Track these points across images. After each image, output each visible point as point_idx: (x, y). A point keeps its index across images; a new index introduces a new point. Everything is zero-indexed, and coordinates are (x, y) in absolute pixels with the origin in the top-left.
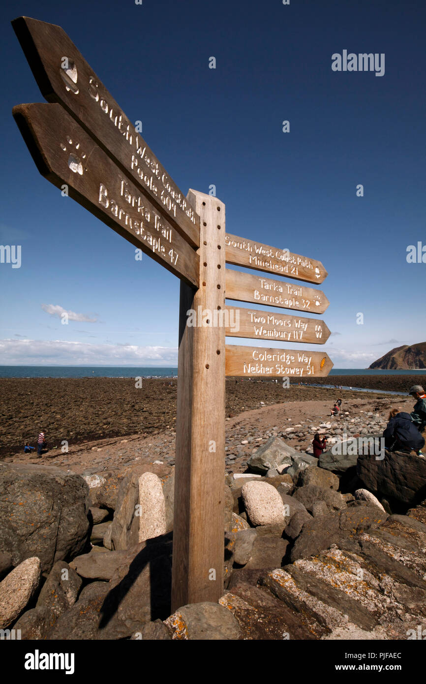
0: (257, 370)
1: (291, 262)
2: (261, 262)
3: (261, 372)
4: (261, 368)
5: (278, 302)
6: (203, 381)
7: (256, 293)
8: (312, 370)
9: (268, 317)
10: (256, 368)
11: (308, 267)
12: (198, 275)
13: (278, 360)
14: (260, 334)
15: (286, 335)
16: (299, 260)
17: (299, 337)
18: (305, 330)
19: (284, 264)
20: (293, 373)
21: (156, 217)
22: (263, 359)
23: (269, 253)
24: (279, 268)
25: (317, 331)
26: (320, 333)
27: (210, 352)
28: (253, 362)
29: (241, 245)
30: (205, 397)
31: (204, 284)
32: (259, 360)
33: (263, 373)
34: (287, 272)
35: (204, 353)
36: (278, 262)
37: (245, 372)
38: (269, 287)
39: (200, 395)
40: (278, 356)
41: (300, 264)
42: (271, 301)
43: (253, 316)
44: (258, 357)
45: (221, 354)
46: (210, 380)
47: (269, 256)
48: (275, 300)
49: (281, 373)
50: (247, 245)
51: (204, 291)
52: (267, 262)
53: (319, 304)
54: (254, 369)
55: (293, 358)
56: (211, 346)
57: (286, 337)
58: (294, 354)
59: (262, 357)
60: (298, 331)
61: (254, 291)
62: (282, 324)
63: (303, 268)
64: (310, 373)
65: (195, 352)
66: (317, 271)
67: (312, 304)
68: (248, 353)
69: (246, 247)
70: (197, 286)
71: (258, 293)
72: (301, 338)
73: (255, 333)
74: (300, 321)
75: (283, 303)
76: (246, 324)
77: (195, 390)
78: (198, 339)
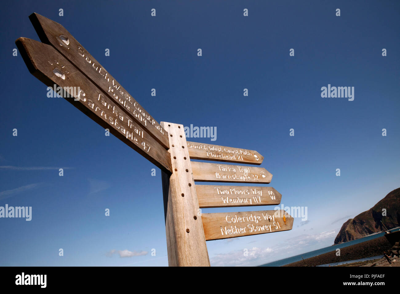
0: (233, 232)
1: (236, 153)
2: (215, 155)
3: (237, 233)
4: (236, 230)
5: (235, 178)
6: (186, 245)
7: (217, 174)
8: (278, 225)
9: (230, 189)
10: (231, 230)
11: (248, 154)
12: (170, 165)
13: (248, 221)
14: (228, 202)
15: (248, 201)
16: (241, 152)
17: (259, 201)
18: (261, 195)
19: (232, 155)
20: (264, 230)
21: (129, 121)
22: (235, 221)
23: (220, 149)
24: (229, 157)
25: (270, 195)
26: (273, 196)
27: (189, 219)
28: (227, 225)
29: (199, 147)
30: (190, 259)
31: (176, 170)
32: (232, 222)
33: (238, 233)
34: (235, 159)
35: (183, 220)
36: (227, 154)
37: (223, 234)
38: (225, 170)
39: (185, 258)
40: (247, 217)
41: (243, 154)
42: (229, 178)
43: (219, 190)
44: (231, 221)
45: (198, 219)
46: (192, 242)
47: (220, 151)
48: (232, 178)
49: (253, 231)
50: (203, 146)
51: (177, 175)
52: (220, 154)
53: (265, 177)
54: (230, 231)
55: (260, 218)
56: (188, 214)
57: (248, 202)
58: (259, 214)
59: (234, 220)
60: (256, 197)
61: (215, 173)
62: (242, 193)
63: (245, 155)
64: (277, 228)
65: (176, 220)
66: (255, 156)
67: (260, 177)
68: (222, 218)
69: (203, 148)
70: (171, 171)
71: (218, 174)
72: (260, 202)
73: (223, 202)
74: (255, 190)
75: (238, 178)
76: (215, 196)
77: (180, 253)
78: (177, 209)
